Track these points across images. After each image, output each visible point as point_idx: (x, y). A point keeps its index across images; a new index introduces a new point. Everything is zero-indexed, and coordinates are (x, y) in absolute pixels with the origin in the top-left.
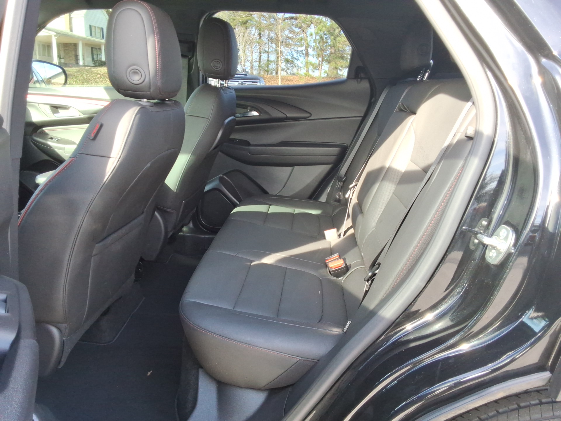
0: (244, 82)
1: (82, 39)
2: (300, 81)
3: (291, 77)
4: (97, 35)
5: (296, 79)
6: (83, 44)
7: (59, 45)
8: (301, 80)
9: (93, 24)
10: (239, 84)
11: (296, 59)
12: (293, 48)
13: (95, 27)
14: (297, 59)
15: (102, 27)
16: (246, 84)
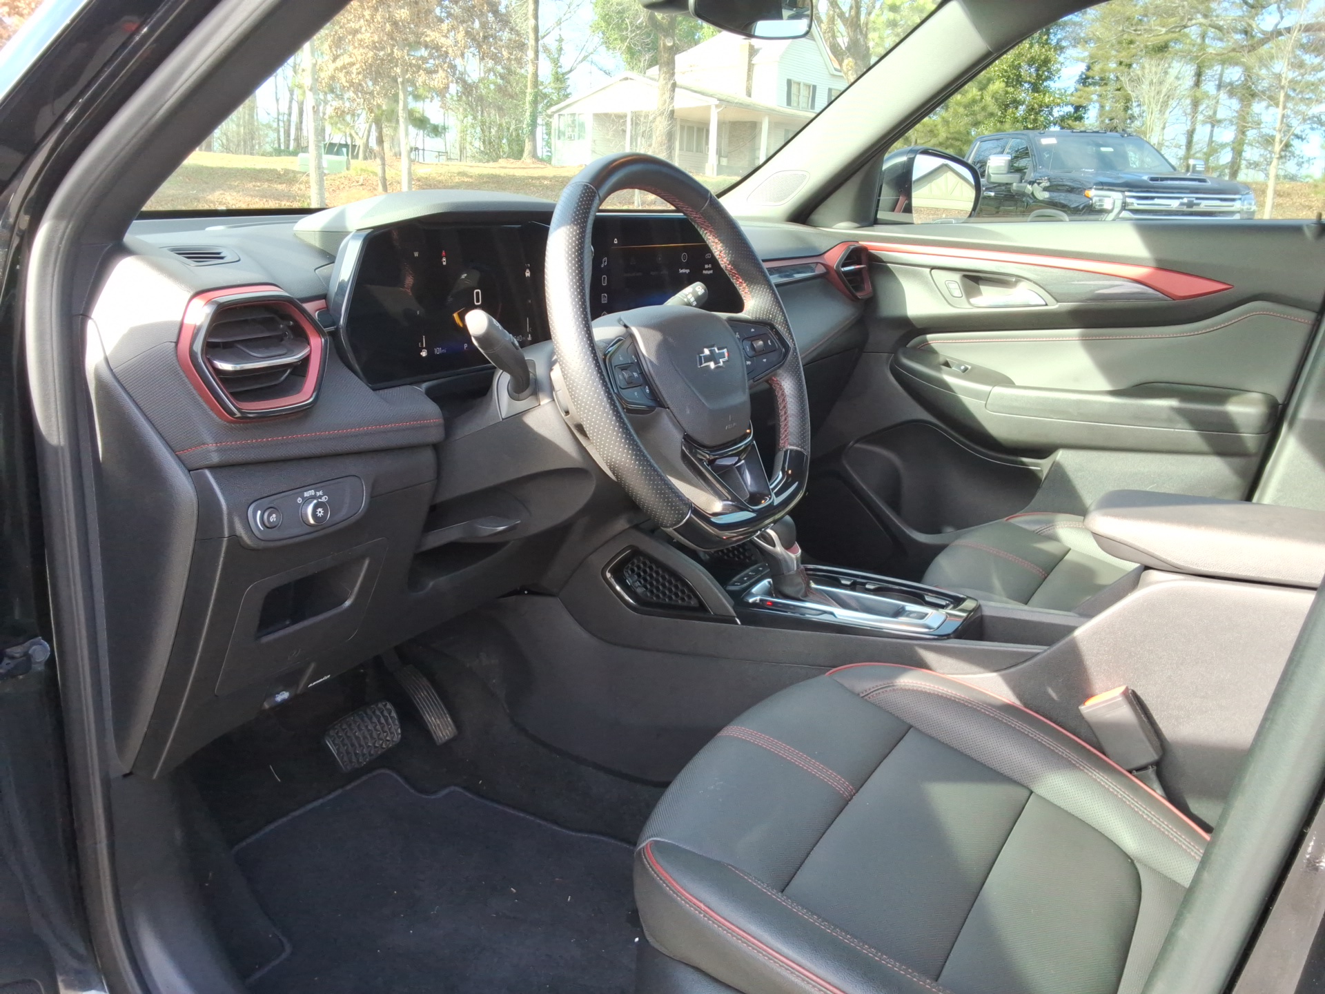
0: (1197, 198)
1: (770, 112)
2: (1313, 195)
3: (1287, 186)
4: (801, 102)
5: (1300, 190)
6: (770, 122)
7: (721, 124)
8: (1316, 193)
9: (795, 78)
10: (1182, 204)
11: (1298, 137)
12: (1292, 107)
13: (799, 84)
14: (1302, 136)
15: (814, 84)
16: (1202, 206)
